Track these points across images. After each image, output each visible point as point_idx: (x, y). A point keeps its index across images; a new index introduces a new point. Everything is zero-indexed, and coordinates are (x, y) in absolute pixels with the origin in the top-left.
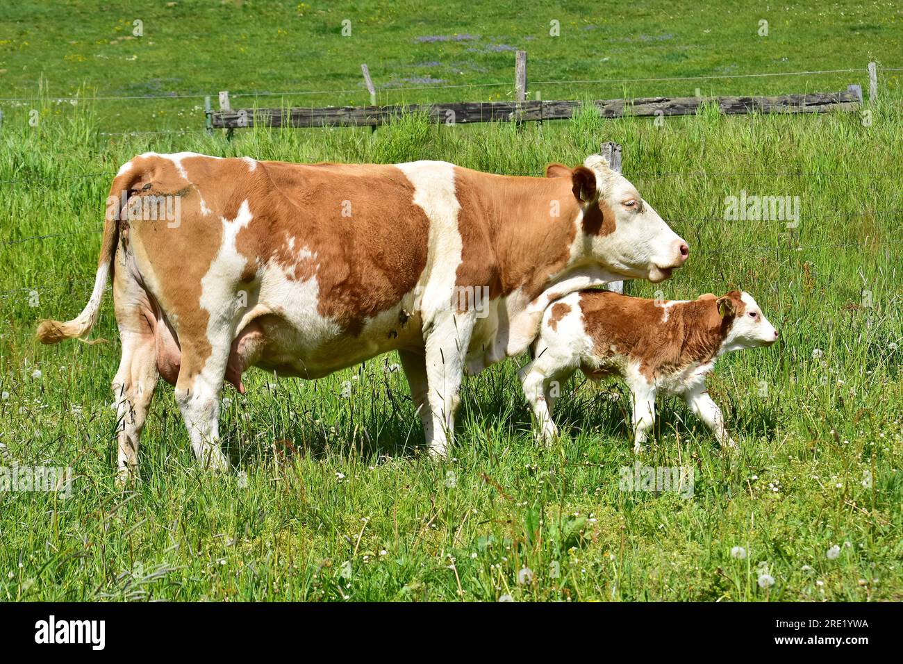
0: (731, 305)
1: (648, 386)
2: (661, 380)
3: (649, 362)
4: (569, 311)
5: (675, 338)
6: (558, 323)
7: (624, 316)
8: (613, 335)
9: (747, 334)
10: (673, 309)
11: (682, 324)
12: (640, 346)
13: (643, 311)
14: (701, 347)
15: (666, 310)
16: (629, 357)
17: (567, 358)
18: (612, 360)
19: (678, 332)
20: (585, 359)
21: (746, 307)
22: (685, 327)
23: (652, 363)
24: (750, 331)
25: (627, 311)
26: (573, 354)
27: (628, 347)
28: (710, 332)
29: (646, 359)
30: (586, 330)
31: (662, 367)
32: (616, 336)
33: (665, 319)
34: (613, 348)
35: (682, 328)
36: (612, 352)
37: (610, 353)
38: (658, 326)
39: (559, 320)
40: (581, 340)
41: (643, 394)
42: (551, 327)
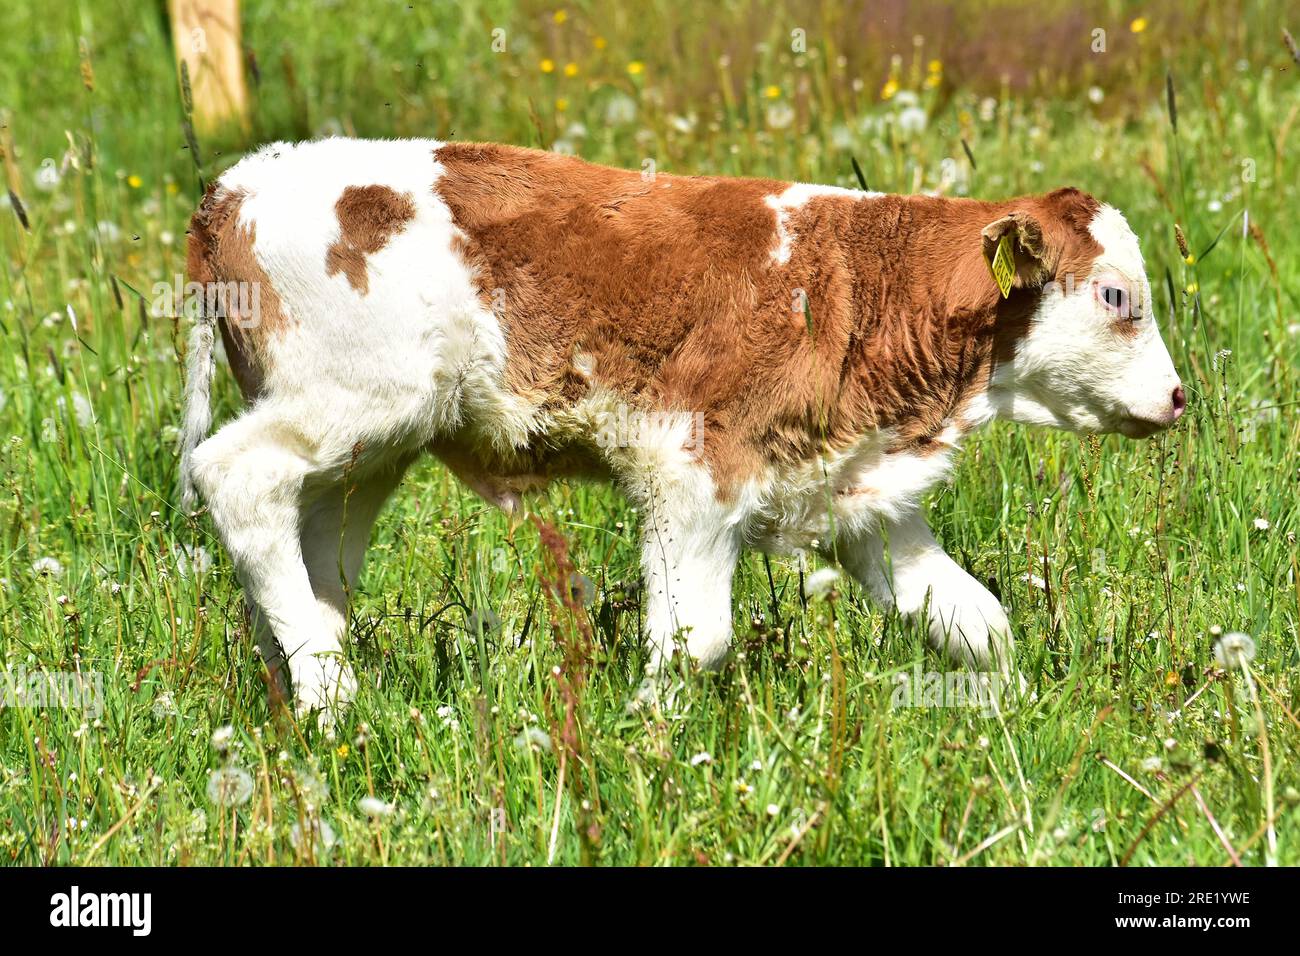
0: (1038, 243)
1: (719, 507)
2: (767, 487)
3: (723, 417)
4: (407, 214)
5: (818, 326)
6: (372, 259)
7: (616, 242)
8: (584, 314)
9: (1075, 367)
10: (810, 216)
11: (843, 274)
12: (691, 359)
13: (690, 221)
14: (912, 377)
15: (782, 217)
16: (645, 395)
17: (412, 390)
18: (579, 412)
19: (832, 306)
20: (478, 402)
21: (1099, 261)
22: (859, 287)
23: (733, 422)
24: (1087, 358)
25: (621, 222)
26: (439, 377)
27: (643, 359)
28: (952, 323)
29: (716, 406)
30: (483, 288)
31: (770, 436)
32: (597, 318)
33: (781, 252)
34: (584, 365)
35: (846, 291)
36: (580, 380)
37: (573, 386)
38: (759, 279)
39: (375, 246)
40: (467, 325)
41: (699, 537)
42: (341, 278)
